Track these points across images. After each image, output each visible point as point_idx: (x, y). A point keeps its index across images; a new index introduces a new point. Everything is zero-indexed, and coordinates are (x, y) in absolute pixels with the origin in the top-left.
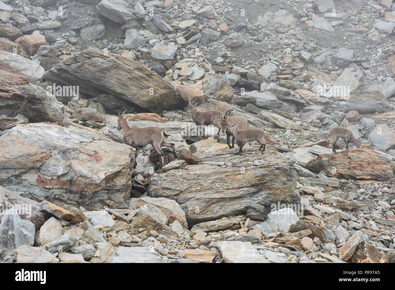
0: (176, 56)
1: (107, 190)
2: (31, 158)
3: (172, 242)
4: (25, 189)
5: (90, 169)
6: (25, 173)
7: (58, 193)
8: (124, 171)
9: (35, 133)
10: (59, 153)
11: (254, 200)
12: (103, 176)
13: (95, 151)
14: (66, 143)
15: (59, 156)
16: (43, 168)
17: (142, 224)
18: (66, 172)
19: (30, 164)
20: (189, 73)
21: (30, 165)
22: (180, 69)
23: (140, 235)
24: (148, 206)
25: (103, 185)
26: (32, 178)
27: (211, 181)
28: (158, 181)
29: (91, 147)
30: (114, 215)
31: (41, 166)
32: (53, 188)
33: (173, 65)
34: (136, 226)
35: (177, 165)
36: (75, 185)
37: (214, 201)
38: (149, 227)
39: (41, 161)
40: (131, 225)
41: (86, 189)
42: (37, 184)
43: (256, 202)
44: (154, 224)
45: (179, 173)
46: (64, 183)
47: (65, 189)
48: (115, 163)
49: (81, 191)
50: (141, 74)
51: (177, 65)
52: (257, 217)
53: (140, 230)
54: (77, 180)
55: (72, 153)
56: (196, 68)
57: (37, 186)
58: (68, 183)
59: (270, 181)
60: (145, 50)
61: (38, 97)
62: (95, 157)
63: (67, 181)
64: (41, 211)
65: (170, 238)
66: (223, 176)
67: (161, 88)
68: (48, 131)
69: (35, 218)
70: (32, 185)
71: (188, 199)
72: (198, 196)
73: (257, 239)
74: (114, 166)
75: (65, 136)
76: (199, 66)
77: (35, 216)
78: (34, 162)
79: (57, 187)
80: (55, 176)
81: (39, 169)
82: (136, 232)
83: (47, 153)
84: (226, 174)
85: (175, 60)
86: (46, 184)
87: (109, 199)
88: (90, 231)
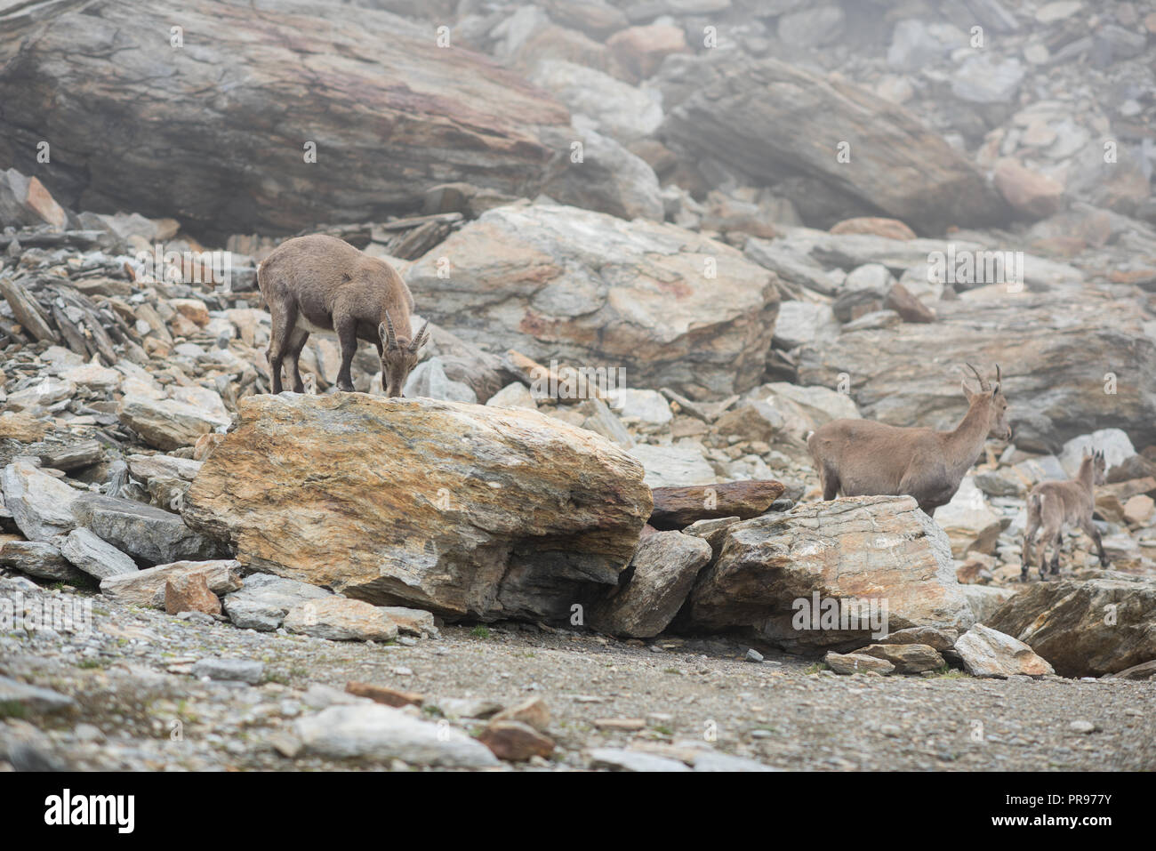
0: (1017, 93)
1: (692, 361)
2: (514, 272)
3: (800, 470)
4: (493, 339)
5: (654, 310)
6: (497, 304)
7: (569, 355)
8: (740, 323)
9: (538, 223)
10: (582, 268)
11: (1036, 407)
12: (682, 328)
13: (676, 274)
14: (610, 251)
15: (582, 275)
16: (541, 297)
17: (738, 426)
18: (592, 309)
19: (509, 285)
20: (1046, 139)
21: (511, 287)
22: (1023, 128)
23: (729, 449)
24: (776, 400)
25: (684, 348)
26: (511, 315)
27: (943, 359)
28: (818, 352)
29: (668, 266)
30: (678, 403)
31: (536, 292)
32: (557, 343)
33: (1008, 117)
34: (724, 432)
35: (877, 322)
36: (612, 340)
37: (939, 402)
38: (753, 434)
39: (536, 281)
40: (712, 427)
41: (636, 353)
42: (521, 331)
43: (1038, 411)
44: (764, 429)
45: (874, 337)
46: (585, 334)
47: (588, 348)
48: (721, 304)
49: (625, 356)
50: (891, 128)
51: (1019, 119)
52: (1031, 444)
53: (732, 439)
54: (616, 330)
55: (620, 273)
56: (1066, 128)
57: (521, 334)
58: (595, 335)
59: (1080, 363)
60: (938, 76)
61: (601, 163)
62: (676, 286)
63: (592, 329)
64: (498, 371)
65: (797, 462)
66: (974, 348)
67: (943, 168)
68: (575, 224)
69: (480, 381)
70: (510, 331)
71: (882, 396)
72: (904, 389)
73: (1014, 487)
74: (716, 310)
75: (613, 237)
76: (1077, 123)
77: (480, 377)
78: (520, 281)
79: (567, 340)
80: (565, 315)
81: (530, 298)
82: (723, 444)
83: (555, 265)
84: (981, 345)
85: (1014, 102)
86: (542, 332)
87: (696, 382)
88: (599, 420)
